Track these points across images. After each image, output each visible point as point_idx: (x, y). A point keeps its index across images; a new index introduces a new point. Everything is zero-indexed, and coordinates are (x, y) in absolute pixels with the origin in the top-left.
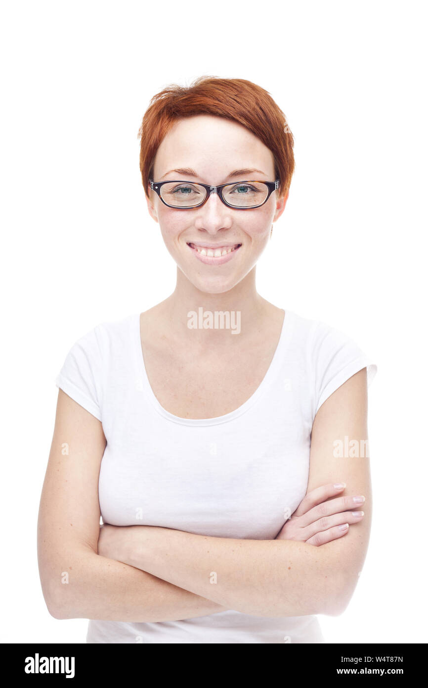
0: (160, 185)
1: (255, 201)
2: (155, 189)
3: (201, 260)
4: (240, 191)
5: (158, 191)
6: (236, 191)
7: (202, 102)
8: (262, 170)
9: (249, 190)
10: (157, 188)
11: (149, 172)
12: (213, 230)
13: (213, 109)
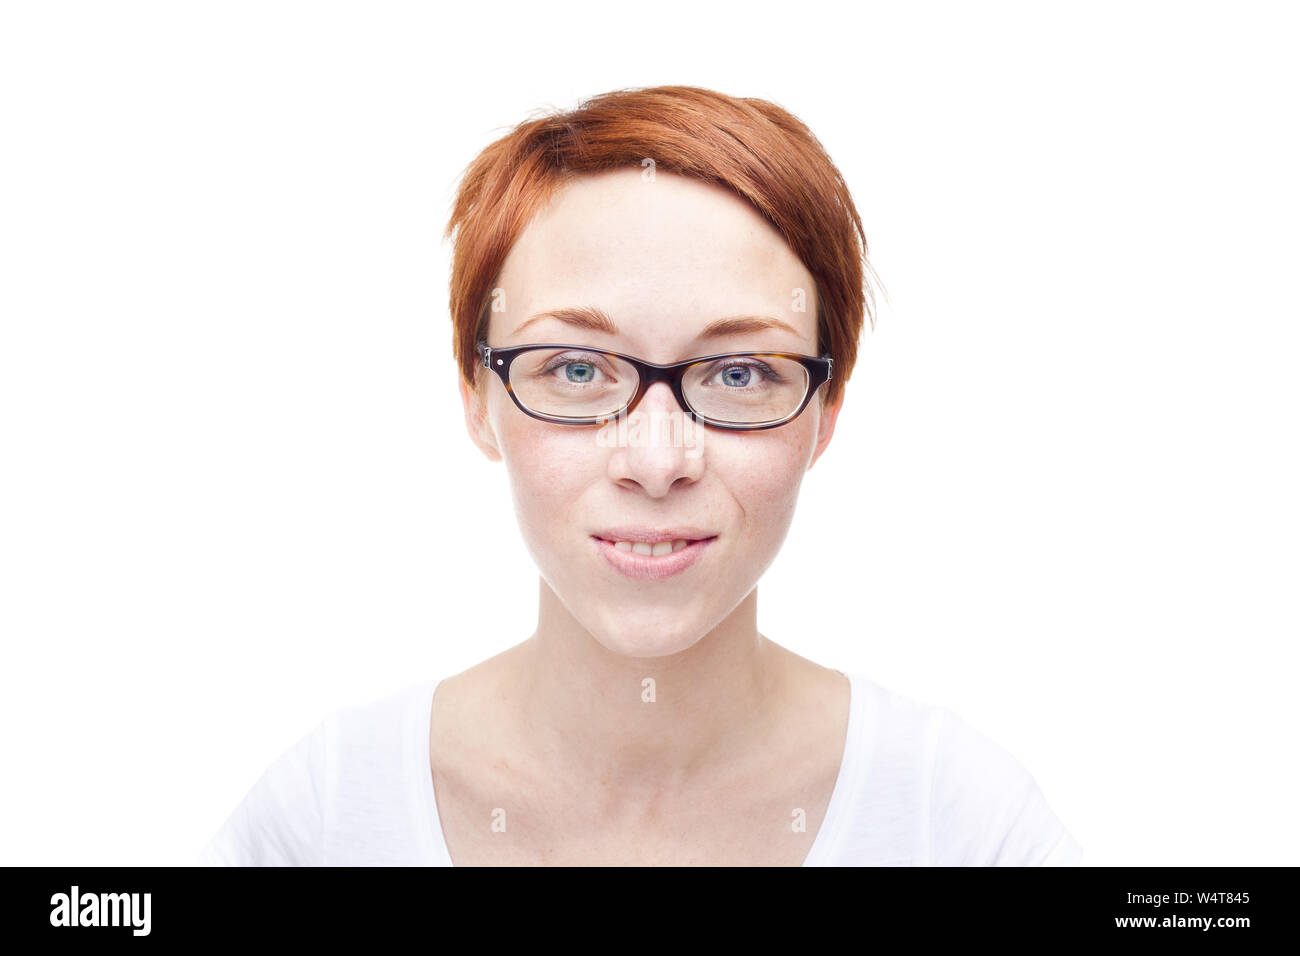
0: (509, 355)
1: (772, 409)
2: (495, 367)
3: (618, 567)
4: (729, 379)
5: (504, 373)
6: (719, 378)
7: (637, 134)
8: (792, 325)
9: (754, 378)
10: (500, 362)
11: (479, 320)
12: (657, 482)
13: (669, 153)
